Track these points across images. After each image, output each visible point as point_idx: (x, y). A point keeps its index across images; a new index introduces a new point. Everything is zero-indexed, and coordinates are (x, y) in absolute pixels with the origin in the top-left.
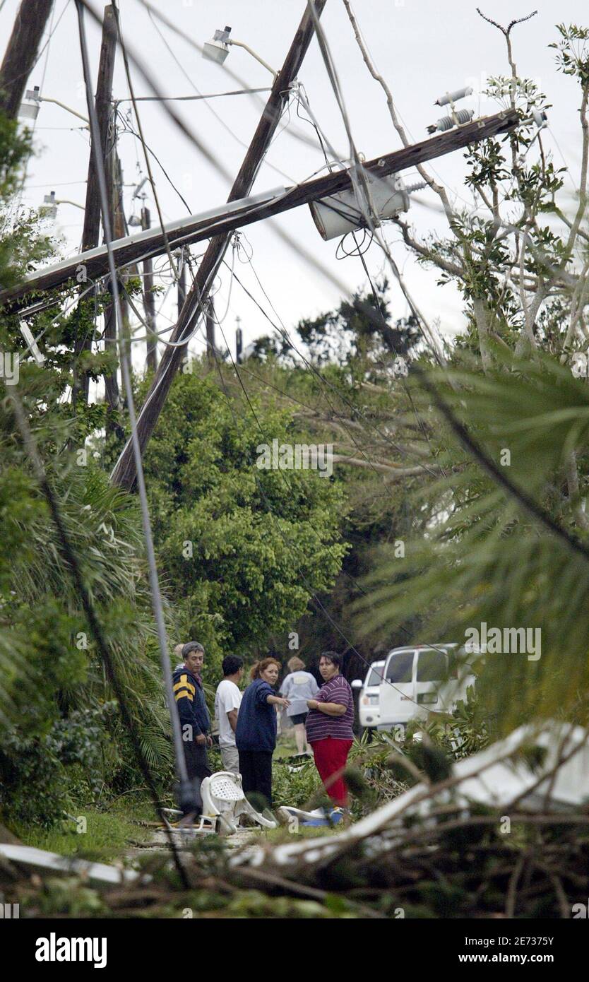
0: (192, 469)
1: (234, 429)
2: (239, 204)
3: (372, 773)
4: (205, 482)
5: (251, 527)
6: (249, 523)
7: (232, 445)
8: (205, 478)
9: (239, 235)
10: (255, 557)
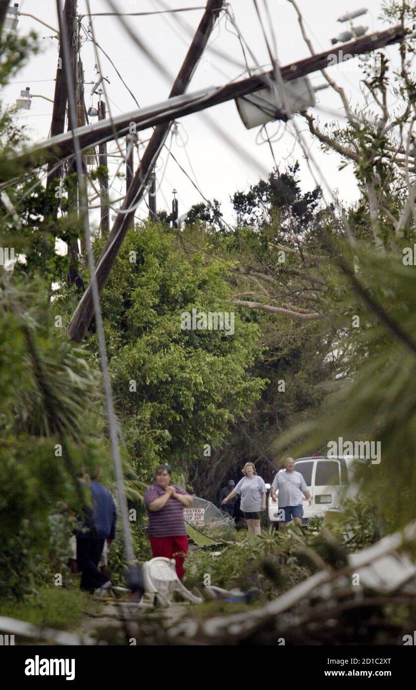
0: (135, 312)
1: (170, 280)
2: (178, 100)
3: (280, 560)
4: (146, 322)
5: (184, 359)
6: (183, 355)
7: (168, 292)
8: (145, 319)
9: (177, 125)
10: (186, 383)
